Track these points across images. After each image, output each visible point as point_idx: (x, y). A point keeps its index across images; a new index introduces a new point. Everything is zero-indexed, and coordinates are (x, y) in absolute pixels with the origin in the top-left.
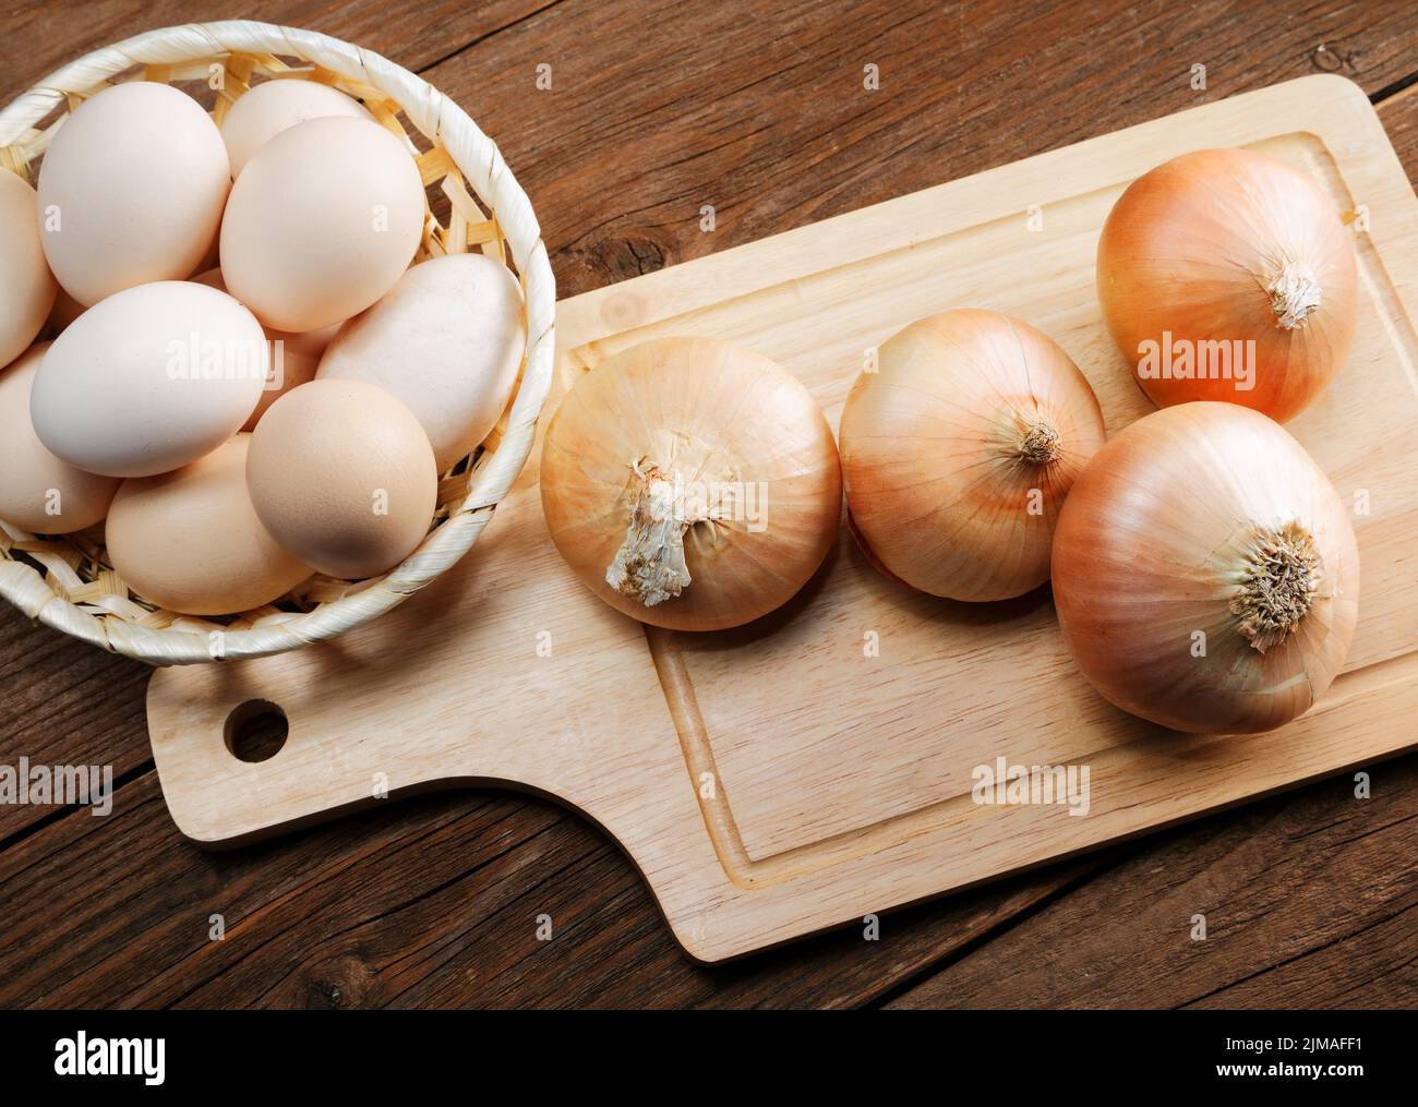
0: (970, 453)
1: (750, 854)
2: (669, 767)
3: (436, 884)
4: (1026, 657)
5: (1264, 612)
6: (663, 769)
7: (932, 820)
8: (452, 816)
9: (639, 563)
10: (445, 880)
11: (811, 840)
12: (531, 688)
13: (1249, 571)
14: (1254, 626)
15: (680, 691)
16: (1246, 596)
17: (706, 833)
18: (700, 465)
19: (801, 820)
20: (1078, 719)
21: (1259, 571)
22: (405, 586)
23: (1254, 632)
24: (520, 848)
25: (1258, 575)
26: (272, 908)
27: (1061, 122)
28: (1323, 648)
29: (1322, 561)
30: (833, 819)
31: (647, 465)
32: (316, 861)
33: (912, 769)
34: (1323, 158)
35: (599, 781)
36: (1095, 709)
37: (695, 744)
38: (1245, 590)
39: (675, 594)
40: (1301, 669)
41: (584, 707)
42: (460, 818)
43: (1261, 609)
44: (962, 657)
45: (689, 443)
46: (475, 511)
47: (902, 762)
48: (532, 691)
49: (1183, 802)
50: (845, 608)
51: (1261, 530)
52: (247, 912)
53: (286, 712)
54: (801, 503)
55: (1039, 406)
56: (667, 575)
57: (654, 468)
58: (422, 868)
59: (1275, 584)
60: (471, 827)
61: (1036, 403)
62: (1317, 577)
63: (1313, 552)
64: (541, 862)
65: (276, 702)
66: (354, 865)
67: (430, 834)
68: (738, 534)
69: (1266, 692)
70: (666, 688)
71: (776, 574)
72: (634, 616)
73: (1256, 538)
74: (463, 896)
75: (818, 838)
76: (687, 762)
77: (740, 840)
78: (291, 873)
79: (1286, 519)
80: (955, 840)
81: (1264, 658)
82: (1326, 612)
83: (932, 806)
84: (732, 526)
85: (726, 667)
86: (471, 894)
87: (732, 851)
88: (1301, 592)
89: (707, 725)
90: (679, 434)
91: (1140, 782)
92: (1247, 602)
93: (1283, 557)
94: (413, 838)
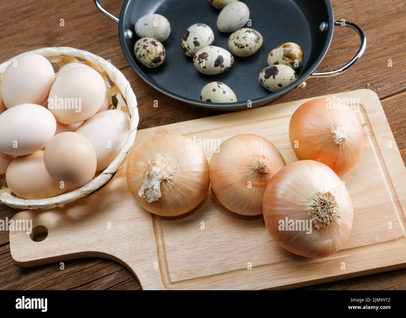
0: (243, 169)
1: (171, 280)
2: (153, 254)
3: (83, 283)
4: (260, 234)
5: (318, 216)
6: (151, 255)
7: (225, 276)
8: (91, 265)
9: (147, 189)
10: (86, 282)
11: (189, 278)
12: (117, 229)
13: (314, 203)
14: (316, 220)
15: (159, 235)
16: (313, 210)
17: (160, 273)
18: (167, 164)
19: (187, 272)
20: (272, 253)
21: (317, 204)
22: (84, 191)
23: (315, 222)
24: (109, 276)
25: (317, 205)
26: (35, 285)
27: (293, 97)
28: (338, 232)
29: (338, 205)
30: (197, 273)
31: (153, 162)
32: (51, 273)
33: (222, 262)
34: (363, 111)
35: (132, 256)
36: (277, 251)
37: (161, 249)
38: (313, 209)
39: (157, 200)
40: (331, 238)
41: (131, 236)
42: (94, 266)
43: (318, 215)
44: (241, 233)
45: (165, 158)
46: (106, 174)
47: (219, 259)
48: (117, 230)
49: (299, 279)
50: (209, 217)
51: (319, 193)
52: (28, 286)
53: (48, 229)
54: (196, 179)
55: (265, 159)
56: (155, 193)
57: (154, 163)
58: (80, 279)
59: (322, 208)
60: (95, 269)
61: (264, 158)
62: (336, 210)
63: (335, 202)
64: (114, 280)
65: (46, 227)
66: (61, 276)
67: (84, 270)
68: (176, 185)
69: (320, 242)
70: (156, 233)
71: (187, 199)
72: (148, 210)
73: (317, 194)
74: (90, 287)
75: (192, 278)
76: (158, 254)
77: (169, 276)
78: (43, 276)
79: (327, 191)
80: (231, 282)
81: (319, 231)
82: (339, 221)
83: (226, 272)
84: (175, 182)
85: (173, 229)
86: (92, 287)
87: (167, 279)
88: (330, 212)
89: (165, 244)
90: (163, 155)
91: (287, 272)
92: (313, 212)
93: (325, 201)
94: (79, 270)
